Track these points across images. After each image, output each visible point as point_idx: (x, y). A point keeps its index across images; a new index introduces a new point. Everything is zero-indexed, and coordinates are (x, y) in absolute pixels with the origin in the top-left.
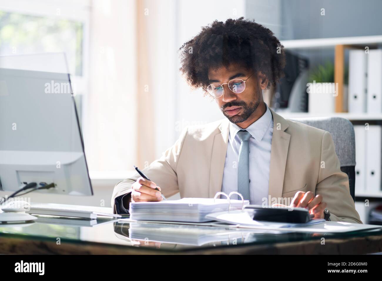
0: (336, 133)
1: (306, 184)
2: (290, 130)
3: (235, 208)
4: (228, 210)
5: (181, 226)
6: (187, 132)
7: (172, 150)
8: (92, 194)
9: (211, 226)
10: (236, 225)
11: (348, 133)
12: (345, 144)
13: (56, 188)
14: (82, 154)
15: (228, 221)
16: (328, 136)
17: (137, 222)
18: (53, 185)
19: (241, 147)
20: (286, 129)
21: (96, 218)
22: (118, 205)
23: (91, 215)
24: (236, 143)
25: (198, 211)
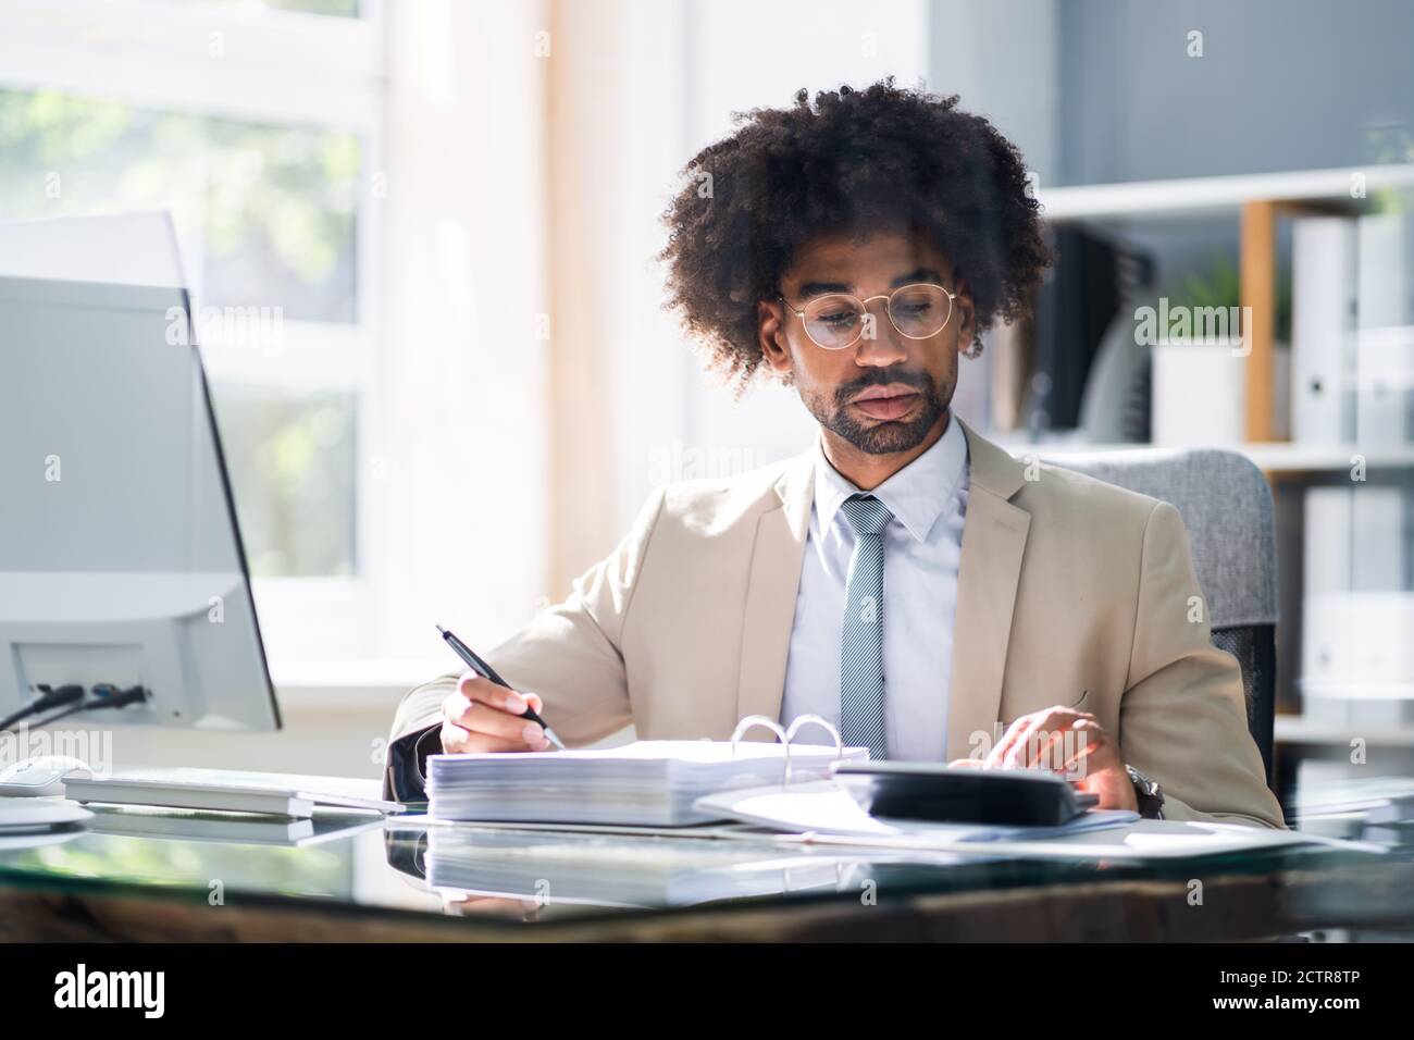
0: (1205, 507)
1: (1085, 693)
2: (1026, 496)
3: (812, 773)
4: (783, 783)
5: (602, 839)
6: (662, 504)
7: (606, 571)
8: (279, 724)
9: (714, 838)
10: (800, 833)
11: (1248, 505)
12: (1240, 546)
13: (152, 705)
14: (239, 578)
15: (776, 822)
16: (1167, 516)
17: (452, 826)
18: (138, 695)
19: (853, 556)
20: (1014, 491)
21: (309, 815)
22: (402, 767)
23: (292, 802)
24: (839, 540)
25: (670, 786)
